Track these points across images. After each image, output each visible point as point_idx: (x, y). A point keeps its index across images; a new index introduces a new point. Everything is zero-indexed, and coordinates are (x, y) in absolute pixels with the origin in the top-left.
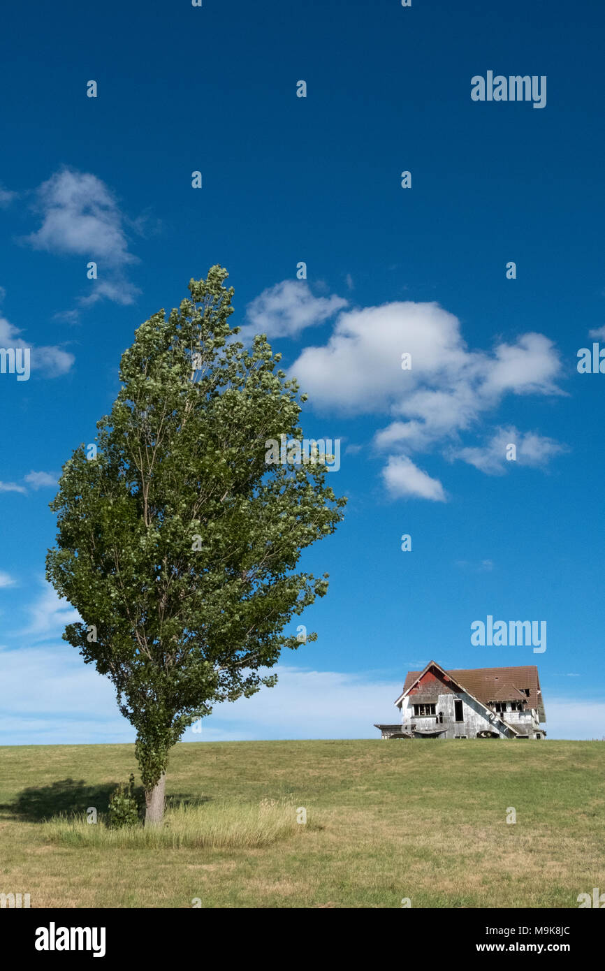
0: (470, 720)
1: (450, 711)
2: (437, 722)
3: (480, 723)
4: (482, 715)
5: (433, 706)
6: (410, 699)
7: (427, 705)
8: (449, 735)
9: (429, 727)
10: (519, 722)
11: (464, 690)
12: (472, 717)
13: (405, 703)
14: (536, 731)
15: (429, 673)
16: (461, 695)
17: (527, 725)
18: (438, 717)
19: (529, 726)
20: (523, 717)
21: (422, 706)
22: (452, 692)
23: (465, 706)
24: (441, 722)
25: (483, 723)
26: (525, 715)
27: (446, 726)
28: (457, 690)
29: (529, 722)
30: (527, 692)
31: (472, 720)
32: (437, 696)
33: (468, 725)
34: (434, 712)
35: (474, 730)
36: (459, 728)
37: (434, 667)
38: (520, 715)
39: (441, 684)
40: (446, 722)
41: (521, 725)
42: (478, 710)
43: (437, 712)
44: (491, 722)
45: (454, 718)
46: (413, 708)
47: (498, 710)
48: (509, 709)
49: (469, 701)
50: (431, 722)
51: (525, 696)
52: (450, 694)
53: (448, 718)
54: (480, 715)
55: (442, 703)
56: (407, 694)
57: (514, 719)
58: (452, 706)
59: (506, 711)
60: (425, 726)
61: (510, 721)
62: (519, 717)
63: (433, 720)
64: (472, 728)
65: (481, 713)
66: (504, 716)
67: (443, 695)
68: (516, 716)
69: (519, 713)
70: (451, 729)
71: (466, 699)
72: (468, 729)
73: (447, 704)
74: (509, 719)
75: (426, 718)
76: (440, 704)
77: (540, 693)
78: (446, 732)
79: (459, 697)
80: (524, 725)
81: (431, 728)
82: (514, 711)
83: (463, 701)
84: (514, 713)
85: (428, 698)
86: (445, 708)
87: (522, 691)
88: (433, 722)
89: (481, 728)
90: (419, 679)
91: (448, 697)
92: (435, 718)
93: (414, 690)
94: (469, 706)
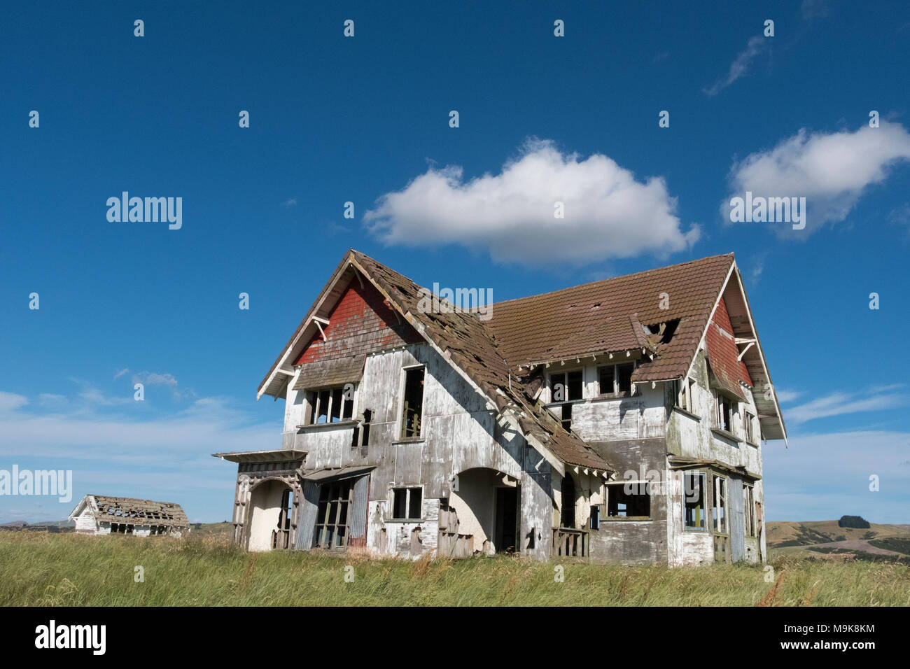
0: (439, 433)
1: (390, 407)
2: (355, 443)
3: (466, 442)
4: (473, 414)
5: (350, 391)
6: (301, 378)
7: (337, 391)
8: (378, 484)
9: (334, 458)
10: (619, 435)
12: (446, 421)
13: (292, 389)
14: (681, 465)
15: (353, 293)
16: (423, 351)
17: (648, 444)
18: (360, 425)
19: (656, 447)
20: (634, 413)
21: (325, 393)
22: (402, 344)
23: (431, 385)
24: (365, 443)
25: (475, 439)
26: (642, 407)
27: (375, 453)
28: (410, 337)
29: (654, 434)
30: (670, 330)
31: (445, 432)
32: (362, 361)
33: (430, 451)
34: (348, 413)
35: (447, 466)
36: (407, 461)
37: (356, 269)
38: (624, 408)
39: (377, 322)
40: (376, 440)
41: (626, 443)
42: (464, 396)
43: (357, 413)
45: (396, 430)
46: (305, 401)
48: (591, 389)
49: (443, 374)
50: (342, 443)
51: (652, 342)
52: (394, 352)
53: (384, 427)
54: (468, 415)
55: (372, 382)
56: (295, 362)
57: (603, 423)
58: (398, 388)
59: (580, 397)
60: (327, 454)
61: (591, 431)
62: (622, 416)
63: (345, 436)
64: (442, 460)
65: (474, 408)
66: (574, 416)
67: (378, 357)
68: (611, 413)
69: (620, 402)
70: (387, 463)
71: (432, 363)
72: (430, 463)
73: (384, 383)
74: (590, 423)
75: (333, 430)
76: (368, 385)
77: (754, 347)
78: (373, 474)
79: (417, 357)
80: (639, 442)
81: (338, 463)
82: (606, 395)
83: (424, 366)
84: (606, 404)
85: (340, 369)
86: (378, 393)
87: (654, 329)
88: (346, 442)
89: (469, 457)
90: (315, 312)
91: (390, 359)
92: (352, 430)
93: (314, 350)
94: (440, 386)
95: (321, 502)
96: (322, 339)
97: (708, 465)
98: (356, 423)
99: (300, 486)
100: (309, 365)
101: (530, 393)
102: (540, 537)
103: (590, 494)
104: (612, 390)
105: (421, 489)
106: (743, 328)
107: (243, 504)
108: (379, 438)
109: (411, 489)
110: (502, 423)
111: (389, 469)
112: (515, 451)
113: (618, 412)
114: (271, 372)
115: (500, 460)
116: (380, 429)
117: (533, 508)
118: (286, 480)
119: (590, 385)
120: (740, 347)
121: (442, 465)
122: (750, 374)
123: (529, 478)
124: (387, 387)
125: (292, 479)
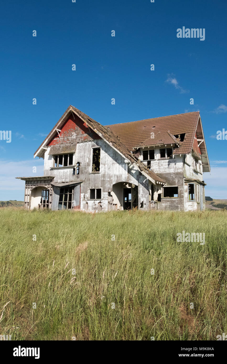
0: (107, 170)
1: (87, 161)
2: (74, 173)
3: (117, 173)
4: (120, 164)
5: (71, 155)
6: (51, 150)
7: (66, 156)
8: (84, 187)
9: (66, 179)
10: (167, 171)
11: (100, 135)
12: (109, 167)
13: (47, 155)
14: (187, 181)
15: (70, 121)
16: (100, 142)
17: (177, 174)
18: (75, 168)
19: (180, 175)
20: (172, 165)
21: (61, 156)
22: (91, 139)
23: (103, 154)
24: (78, 173)
25: (121, 173)
26: (175, 162)
27: (82, 177)
28: (95, 137)
29: (179, 171)
30: (182, 137)
31: (109, 170)
32: (75, 145)
34: (71, 163)
35: (110, 181)
36: (95, 180)
37: (73, 112)
38: (169, 163)
39: (81, 131)
40: (82, 173)
41: (170, 174)
42: (117, 158)
43: (75, 163)
44: (129, 171)
45: (90, 169)
46: (53, 159)
47: (145, 158)
48: (157, 156)
49: (107, 149)
50: (69, 173)
51: (178, 141)
52: (88, 142)
53: (85, 168)
54: (118, 164)
55: (80, 152)
56: (48, 145)
57: (162, 167)
58: (90, 155)
59: (154, 159)
60: (63, 177)
61: (158, 170)
62: (169, 165)
63: (70, 171)
64: (109, 179)
65: (120, 162)
66: (152, 165)
67: (82, 144)
68: (165, 164)
69: (168, 160)
70: (87, 181)
71: (103, 146)
72: (104, 180)
73: (85, 153)
74: (157, 167)
75: (64, 169)
76: (78, 154)
77: (203, 142)
78: (82, 184)
79: (97, 144)
80: (174, 174)
81: (67, 180)
82: (163, 158)
83: (100, 147)
84: (163, 161)
85: (67, 148)
86: (82, 156)
87: (177, 136)
88: (70, 173)
89: (119, 178)
90: (57, 127)
91: (86, 145)
92: (73, 169)
93: (55, 140)
94: (107, 154)
95: (61, 194)
96: (59, 137)
97: (195, 181)
98: (74, 166)
99: (52, 188)
100: (54, 146)
101: (137, 157)
102: (145, 204)
103: (158, 190)
104: (165, 156)
105: (101, 189)
106: (200, 136)
107: (28, 195)
108: (84, 172)
109: (97, 189)
110: (131, 167)
111: (88, 182)
112: (135, 176)
113: (167, 163)
114: (39, 148)
115: (130, 179)
116: (84, 169)
117: (142, 195)
118: (46, 187)
119: (157, 155)
120: (199, 142)
121: (108, 181)
122: (201, 151)
123: (141, 185)
124: (86, 154)
125: (48, 186)
